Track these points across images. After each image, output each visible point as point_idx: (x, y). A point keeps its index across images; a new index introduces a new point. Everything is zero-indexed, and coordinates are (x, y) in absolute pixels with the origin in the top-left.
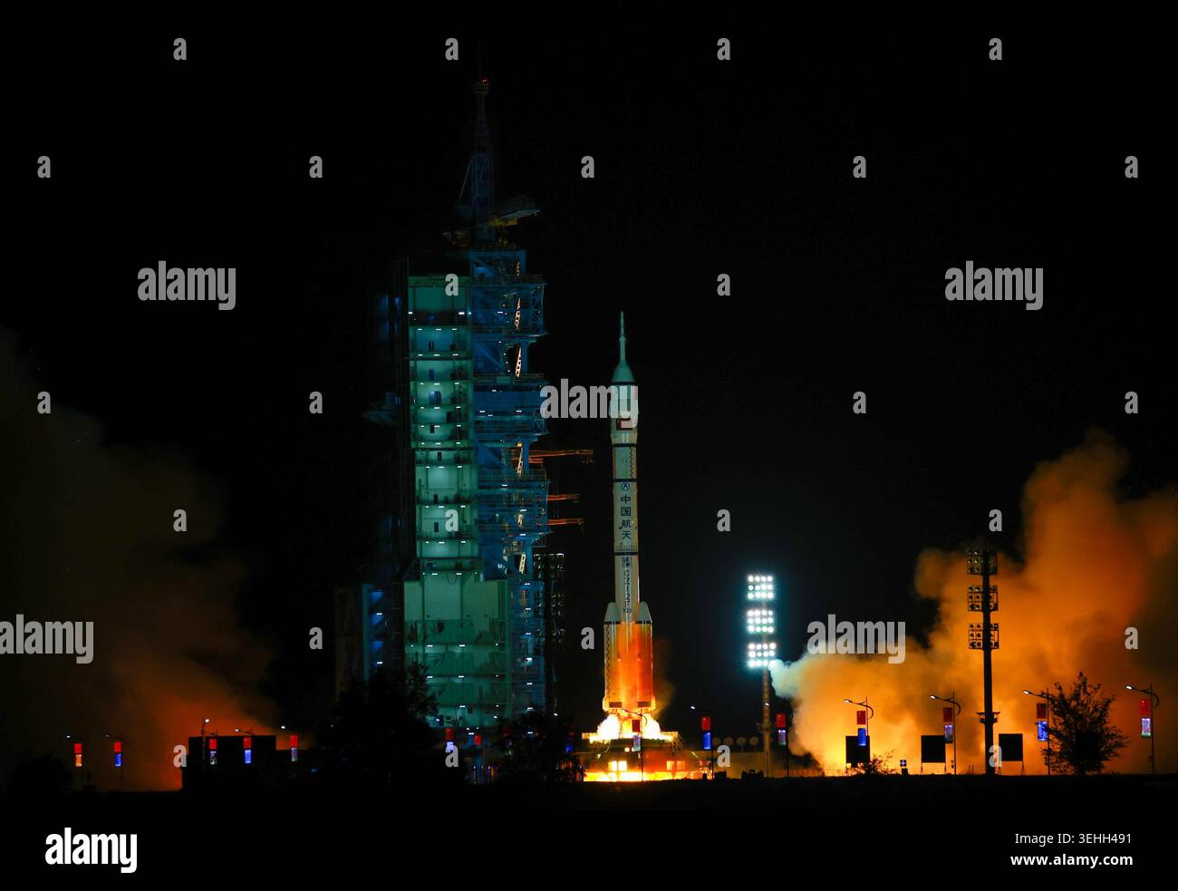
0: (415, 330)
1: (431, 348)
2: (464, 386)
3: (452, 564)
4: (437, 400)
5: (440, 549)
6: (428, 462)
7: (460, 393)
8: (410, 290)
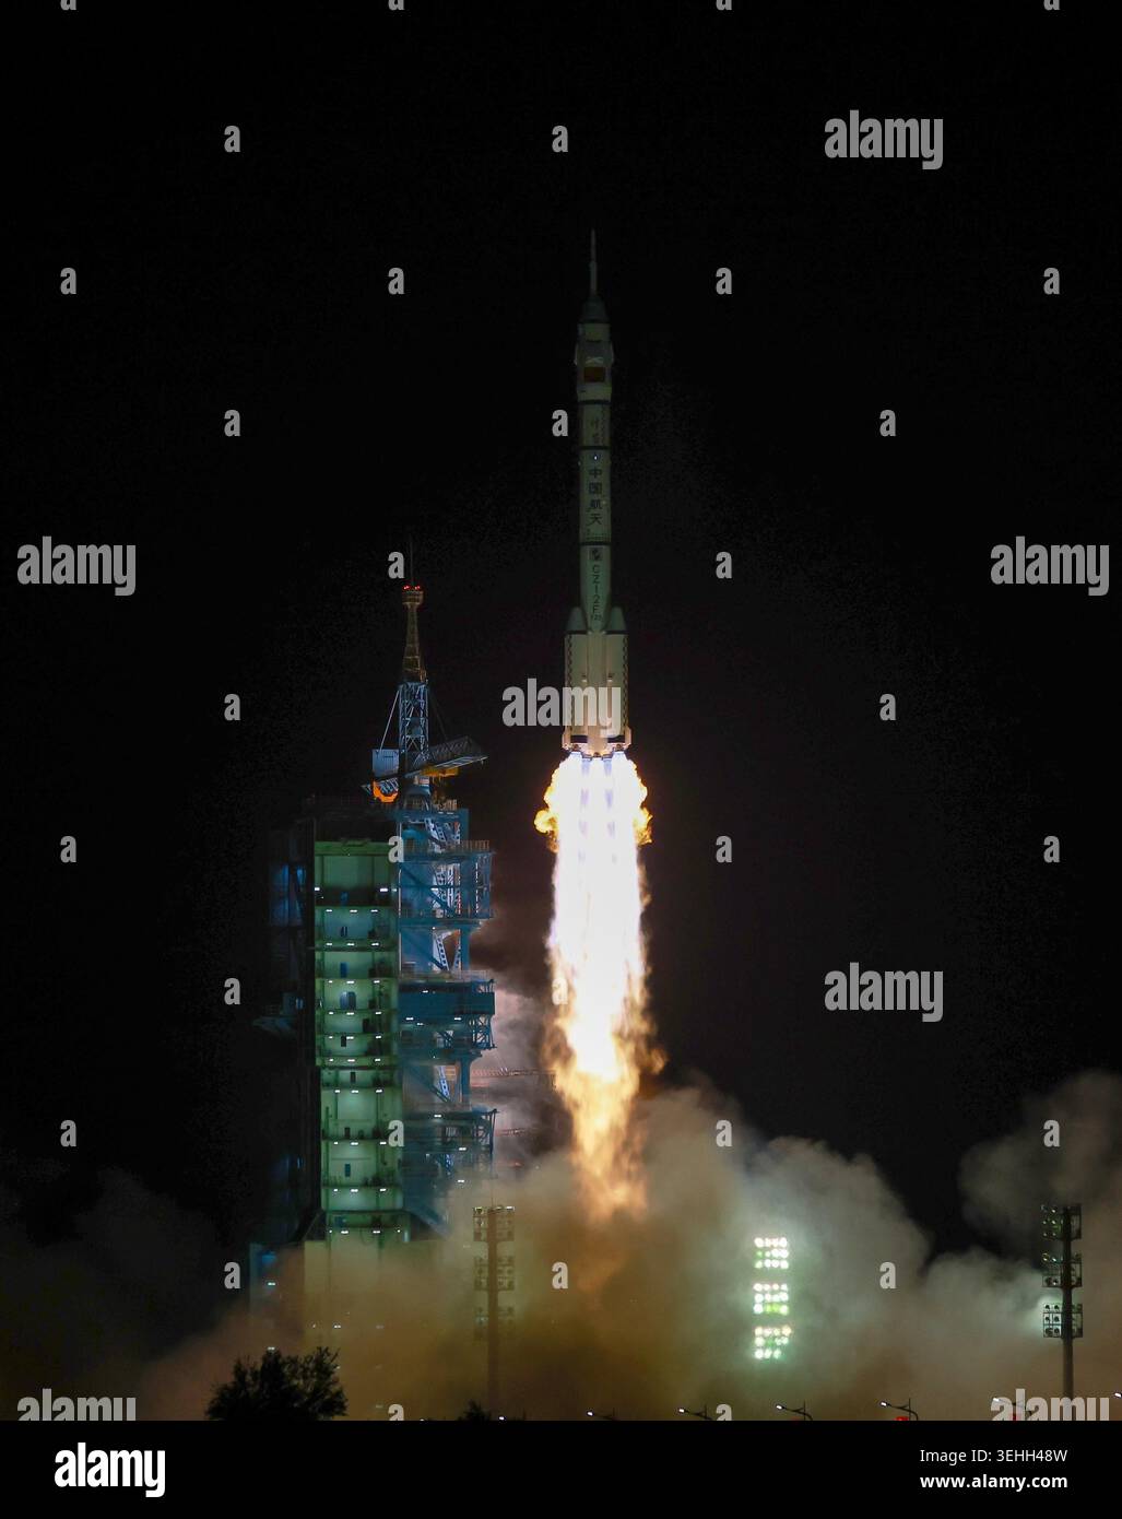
0: (323, 912)
1: (344, 934)
2: (386, 985)
3: (368, 1218)
4: (350, 1003)
5: (353, 1198)
6: (337, 1084)
7: (380, 994)
8: (317, 859)
